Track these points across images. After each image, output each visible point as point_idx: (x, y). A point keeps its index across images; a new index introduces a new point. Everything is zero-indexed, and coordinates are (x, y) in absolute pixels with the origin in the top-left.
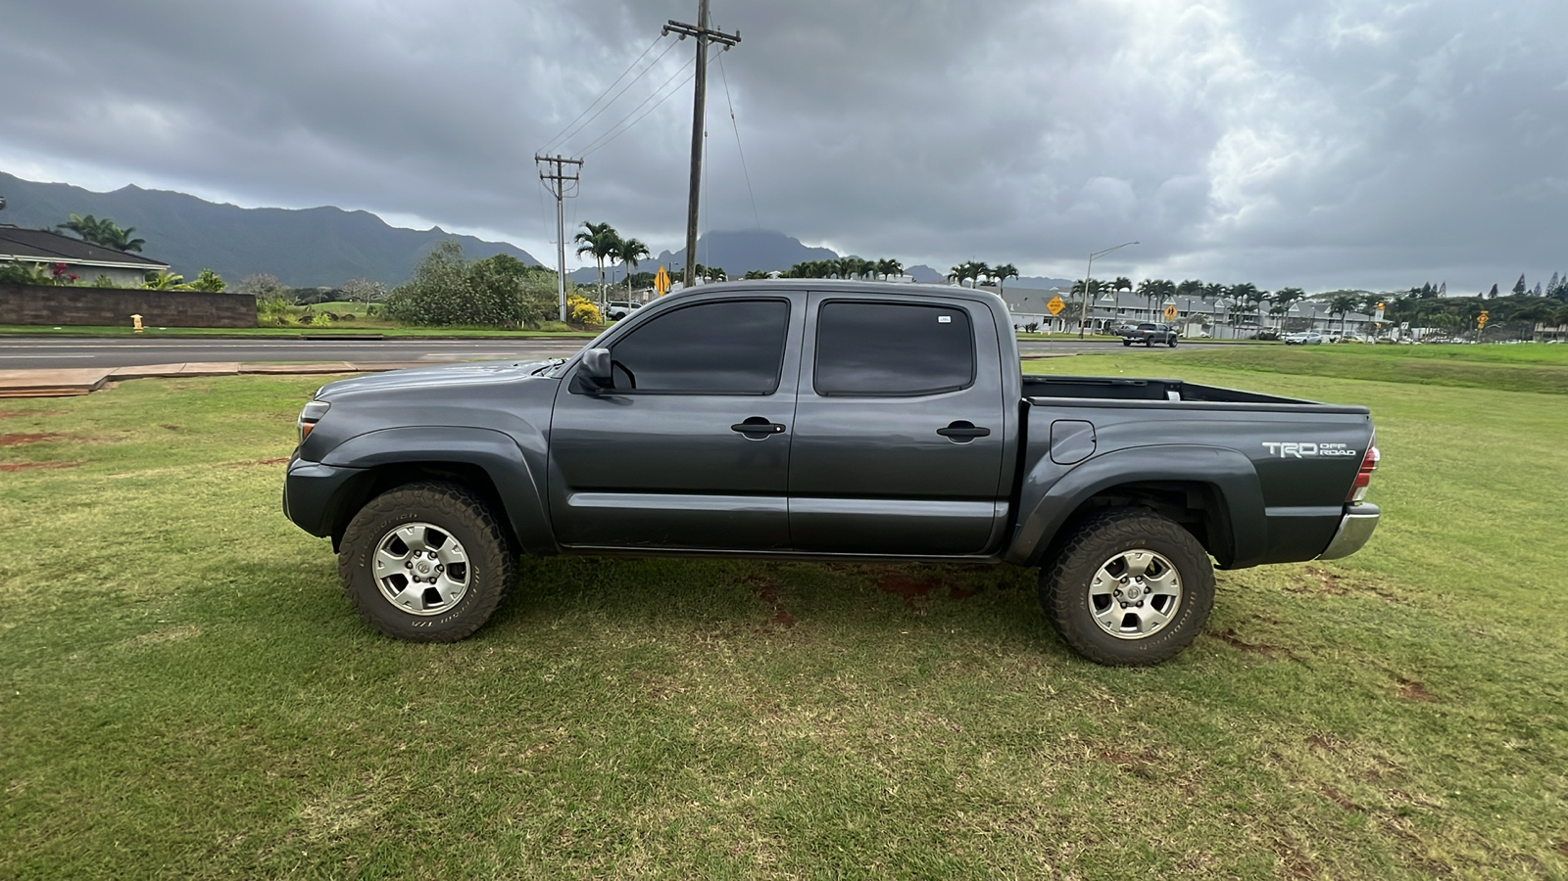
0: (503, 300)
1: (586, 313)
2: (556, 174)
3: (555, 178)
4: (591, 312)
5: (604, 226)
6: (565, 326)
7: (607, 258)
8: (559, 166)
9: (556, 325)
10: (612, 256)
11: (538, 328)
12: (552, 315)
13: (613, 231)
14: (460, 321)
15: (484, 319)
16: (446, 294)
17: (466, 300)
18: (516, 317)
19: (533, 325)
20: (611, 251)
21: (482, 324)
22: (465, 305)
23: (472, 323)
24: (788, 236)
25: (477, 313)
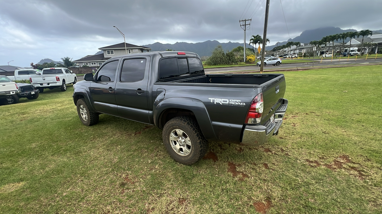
0: (230, 58)
1: (250, 59)
2: (244, 24)
3: (244, 25)
4: (251, 59)
5: (258, 36)
6: (244, 63)
7: (257, 44)
8: (245, 22)
9: (242, 63)
10: (259, 43)
11: (237, 64)
12: (242, 60)
13: (260, 37)
14: (220, 64)
15: (225, 63)
16: (217, 58)
17: (221, 59)
18: (233, 62)
19: (236, 64)
20: (259, 42)
21: (224, 64)
22: (221, 60)
23: (222, 64)
24: (336, 27)
25: (224, 62)
